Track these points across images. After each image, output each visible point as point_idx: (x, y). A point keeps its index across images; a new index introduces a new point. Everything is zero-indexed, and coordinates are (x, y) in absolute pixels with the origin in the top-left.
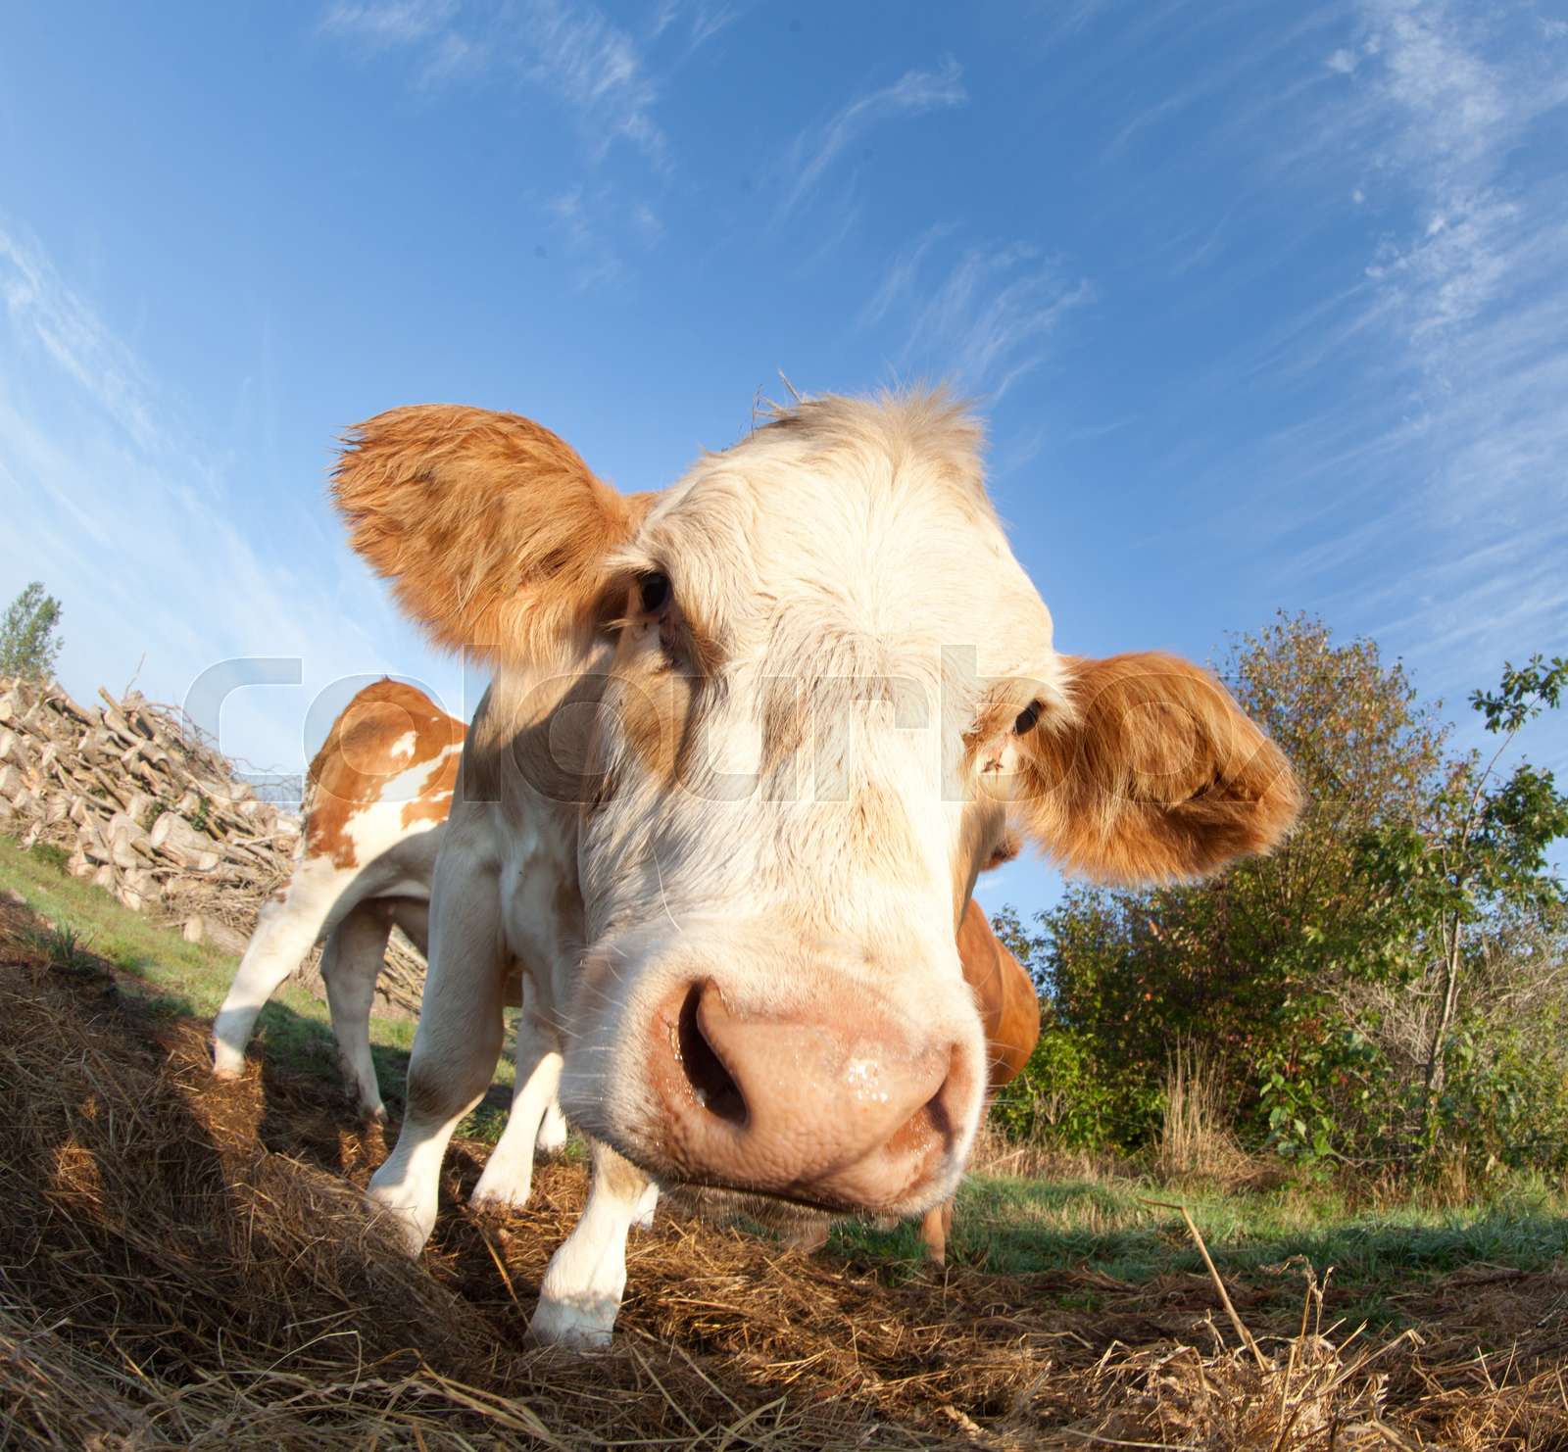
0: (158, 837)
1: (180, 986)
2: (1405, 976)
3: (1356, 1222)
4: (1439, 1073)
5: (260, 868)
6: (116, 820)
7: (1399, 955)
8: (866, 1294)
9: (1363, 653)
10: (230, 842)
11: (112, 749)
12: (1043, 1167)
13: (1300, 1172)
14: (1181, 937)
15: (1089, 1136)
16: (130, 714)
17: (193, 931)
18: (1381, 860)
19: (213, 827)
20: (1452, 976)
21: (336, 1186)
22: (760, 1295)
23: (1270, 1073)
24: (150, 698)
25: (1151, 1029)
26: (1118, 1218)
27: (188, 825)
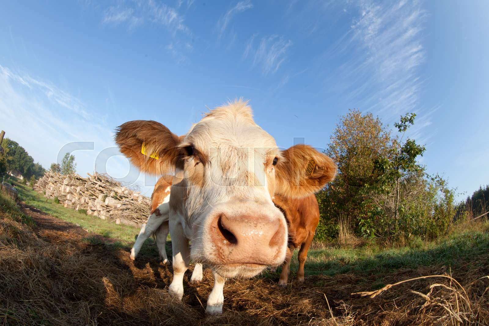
0: (107, 202)
1: (118, 237)
2: (388, 193)
3: (381, 253)
4: (398, 213)
5: (131, 205)
6: (96, 201)
7: (386, 188)
8: (275, 289)
9: (370, 116)
10: (123, 201)
11: (92, 186)
12: (313, 246)
13: (369, 242)
14: (339, 189)
15: (323, 237)
16: (95, 177)
17: (118, 222)
18: (380, 166)
19: (119, 198)
20: (398, 191)
21: (165, 292)
22: (252, 293)
23: (361, 219)
24: (99, 173)
25: (335, 211)
26: (330, 258)
27: (113, 199)
